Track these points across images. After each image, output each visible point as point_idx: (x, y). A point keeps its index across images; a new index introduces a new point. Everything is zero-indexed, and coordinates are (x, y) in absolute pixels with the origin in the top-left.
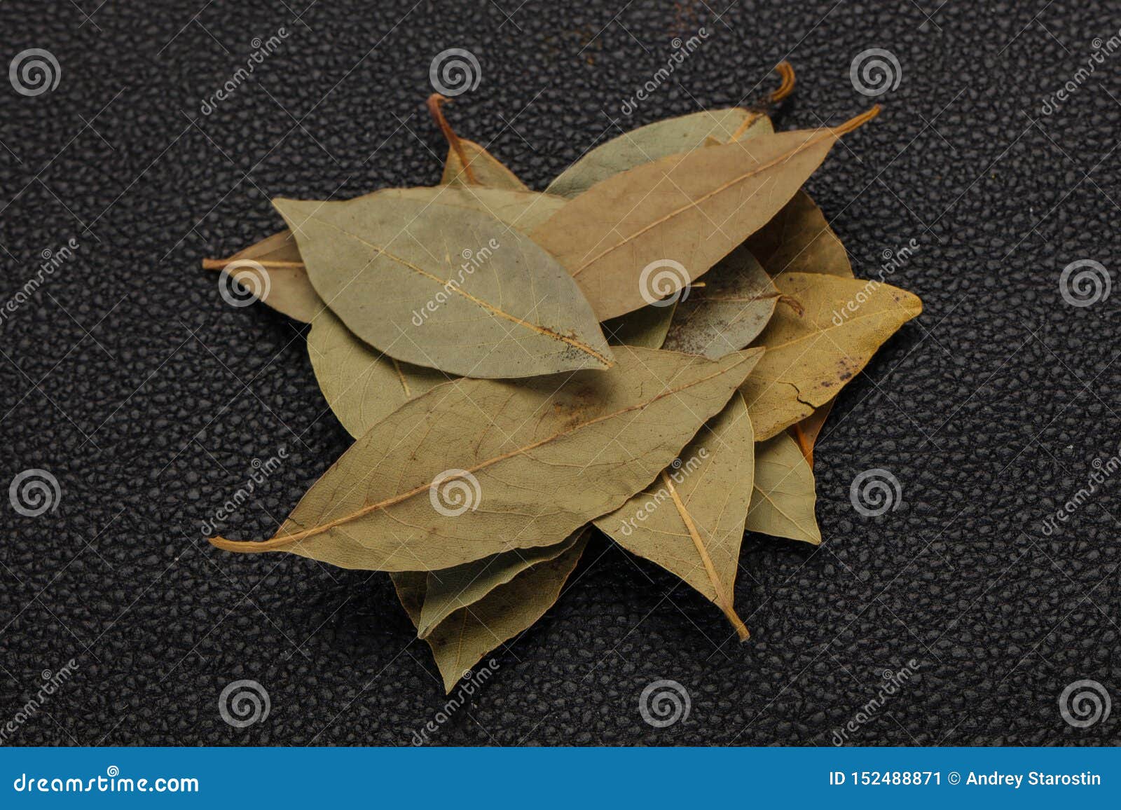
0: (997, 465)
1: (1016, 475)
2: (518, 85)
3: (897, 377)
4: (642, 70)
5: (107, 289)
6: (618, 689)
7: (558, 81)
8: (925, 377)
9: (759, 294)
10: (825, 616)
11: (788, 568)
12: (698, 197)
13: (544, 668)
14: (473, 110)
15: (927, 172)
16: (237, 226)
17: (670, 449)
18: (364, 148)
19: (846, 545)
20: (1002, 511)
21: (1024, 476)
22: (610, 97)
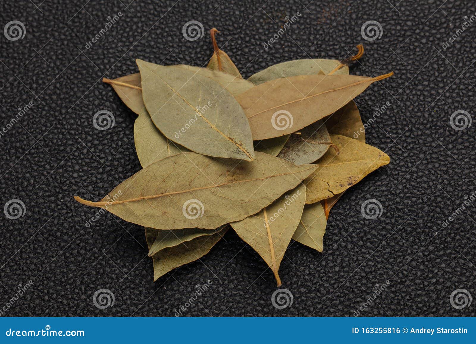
0: (404, 234)
1: (411, 240)
2: (250, 31)
3: (372, 188)
4: (302, 35)
5: (63, 82)
6: (225, 294)
7: (267, 33)
8: (384, 191)
9: (323, 142)
10: (317, 282)
11: (307, 259)
12: (308, 96)
13: (197, 279)
14: (229, 38)
15: (408, 103)
16: (121, 66)
17: (269, 199)
18: (180, 44)
19: (333, 254)
20: (401, 254)
21: (414, 241)
22: (286, 44)
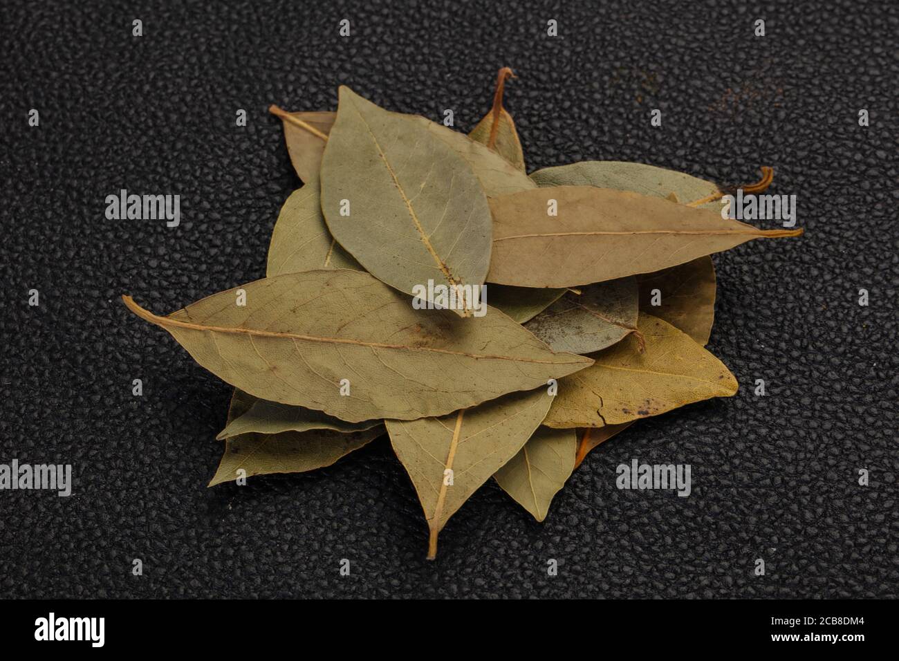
0: (713, 535)
1: (721, 548)
2: (576, 91)
3: (686, 433)
4: (671, 124)
5: (199, 94)
6: (333, 548)
7: (607, 102)
8: (706, 444)
9: (621, 321)
10: (512, 575)
11: (511, 528)
12: (626, 230)
13: (295, 507)
14: (534, 94)
15: (820, 299)
16: (315, 94)
17: (475, 397)
18: (440, 83)
19: (563, 533)
20: (692, 569)
21: (726, 552)
22: (635, 132)
